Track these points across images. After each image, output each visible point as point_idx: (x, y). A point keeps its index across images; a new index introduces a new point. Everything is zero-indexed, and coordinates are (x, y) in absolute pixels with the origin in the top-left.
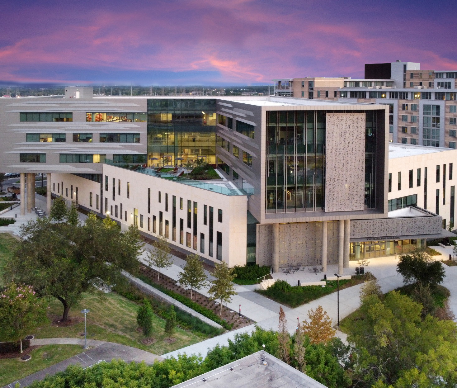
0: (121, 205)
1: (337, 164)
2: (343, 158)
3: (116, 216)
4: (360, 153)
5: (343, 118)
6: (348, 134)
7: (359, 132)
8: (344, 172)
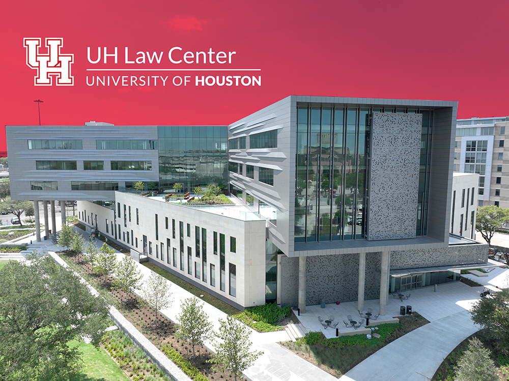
0: (132, 231)
1: (385, 179)
2: (392, 172)
3: (128, 242)
4: (413, 166)
5: (394, 120)
6: (400, 141)
7: (413, 138)
8: (393, 190)
